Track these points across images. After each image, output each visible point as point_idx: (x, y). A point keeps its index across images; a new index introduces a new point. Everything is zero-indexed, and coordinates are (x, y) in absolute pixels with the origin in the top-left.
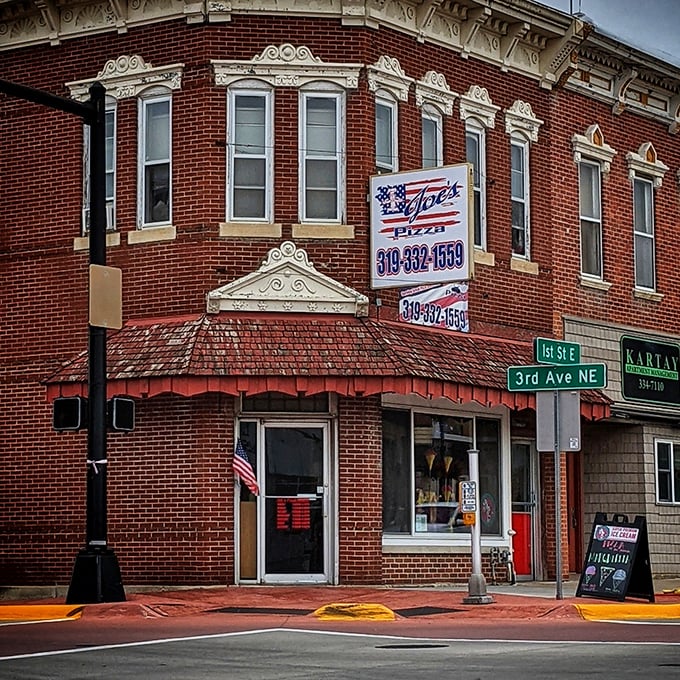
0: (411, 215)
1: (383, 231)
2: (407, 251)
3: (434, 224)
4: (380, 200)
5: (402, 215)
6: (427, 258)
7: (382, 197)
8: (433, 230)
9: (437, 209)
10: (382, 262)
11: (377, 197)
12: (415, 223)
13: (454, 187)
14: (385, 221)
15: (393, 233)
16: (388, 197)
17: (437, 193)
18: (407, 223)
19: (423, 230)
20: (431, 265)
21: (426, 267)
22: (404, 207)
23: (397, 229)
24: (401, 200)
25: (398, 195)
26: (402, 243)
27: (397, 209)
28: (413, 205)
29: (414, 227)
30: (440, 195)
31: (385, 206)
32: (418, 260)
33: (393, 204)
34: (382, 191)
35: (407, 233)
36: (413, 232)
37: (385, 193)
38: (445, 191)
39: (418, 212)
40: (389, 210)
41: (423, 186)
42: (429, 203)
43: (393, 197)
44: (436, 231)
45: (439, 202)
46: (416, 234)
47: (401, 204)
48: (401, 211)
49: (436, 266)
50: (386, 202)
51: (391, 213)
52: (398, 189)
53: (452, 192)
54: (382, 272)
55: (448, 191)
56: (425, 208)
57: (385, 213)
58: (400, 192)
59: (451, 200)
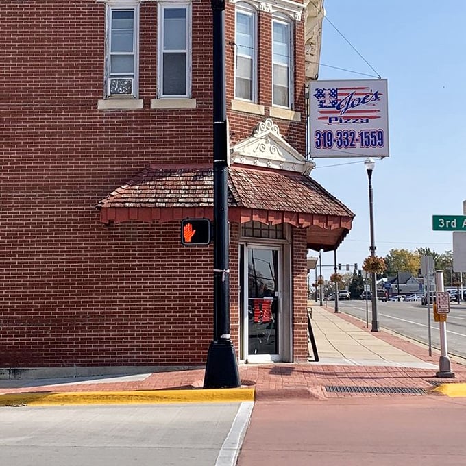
0: (341, 110)
1: (319, 119)
2: (339, 133)
3: (359, 117)
4: (317, 98)
5: (335, 109)
6: (355, 139)
7: (319, 96)
8: (359, 121)
9: (362, 107)
10: (319, 139)
11: (315, 95)
12: (345, 115)
13: (376, 94)
14: (321, 112)
15: (328, 121)
16: (323, 96)
17: (362, 97)
18: (338, 115)
19: (352, 121)
20: (358, 144)
21: (354, 145)
22: (336, 104)
23: (330, 119)
24: (334, 99)
25: (331, 95)
26: (335, 128)
27: (330, 105)
28: (343, 103)
29: (344, 118)
30: (365, 98)
31: (321, 102)
32: (348, 140)
33: (327, 101)
34: (319, 91)
35: (338, 121)
36: (343, 121)
37: (321, 93)
38: (368, 96)
39: (347, 108)
40: (324, 105)
41: (352, 91)
42: (356, 103)
43: (327, 96)
44: (362, 122)
45: (363, 102)
46: (346, 122)
47: (334, 101)
48: (334, 106)
49: (362, 145)
50: (322, 99)
51: (325, 107)
52: (331, 91)
53: (374, 97)
54: (319, 146)
55: (371, 96)
56: (353, 106)
57: (321, 106)
58: (333, 93)
59: (373, 103)
